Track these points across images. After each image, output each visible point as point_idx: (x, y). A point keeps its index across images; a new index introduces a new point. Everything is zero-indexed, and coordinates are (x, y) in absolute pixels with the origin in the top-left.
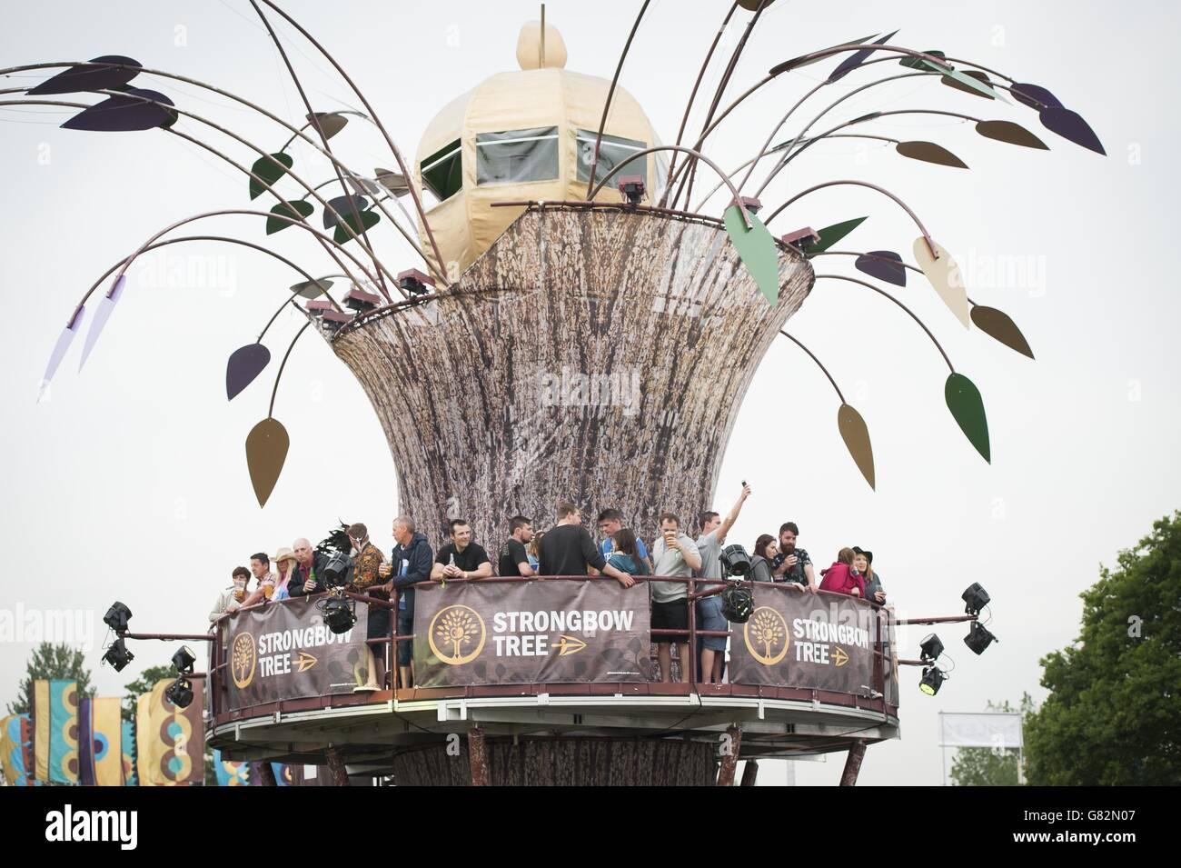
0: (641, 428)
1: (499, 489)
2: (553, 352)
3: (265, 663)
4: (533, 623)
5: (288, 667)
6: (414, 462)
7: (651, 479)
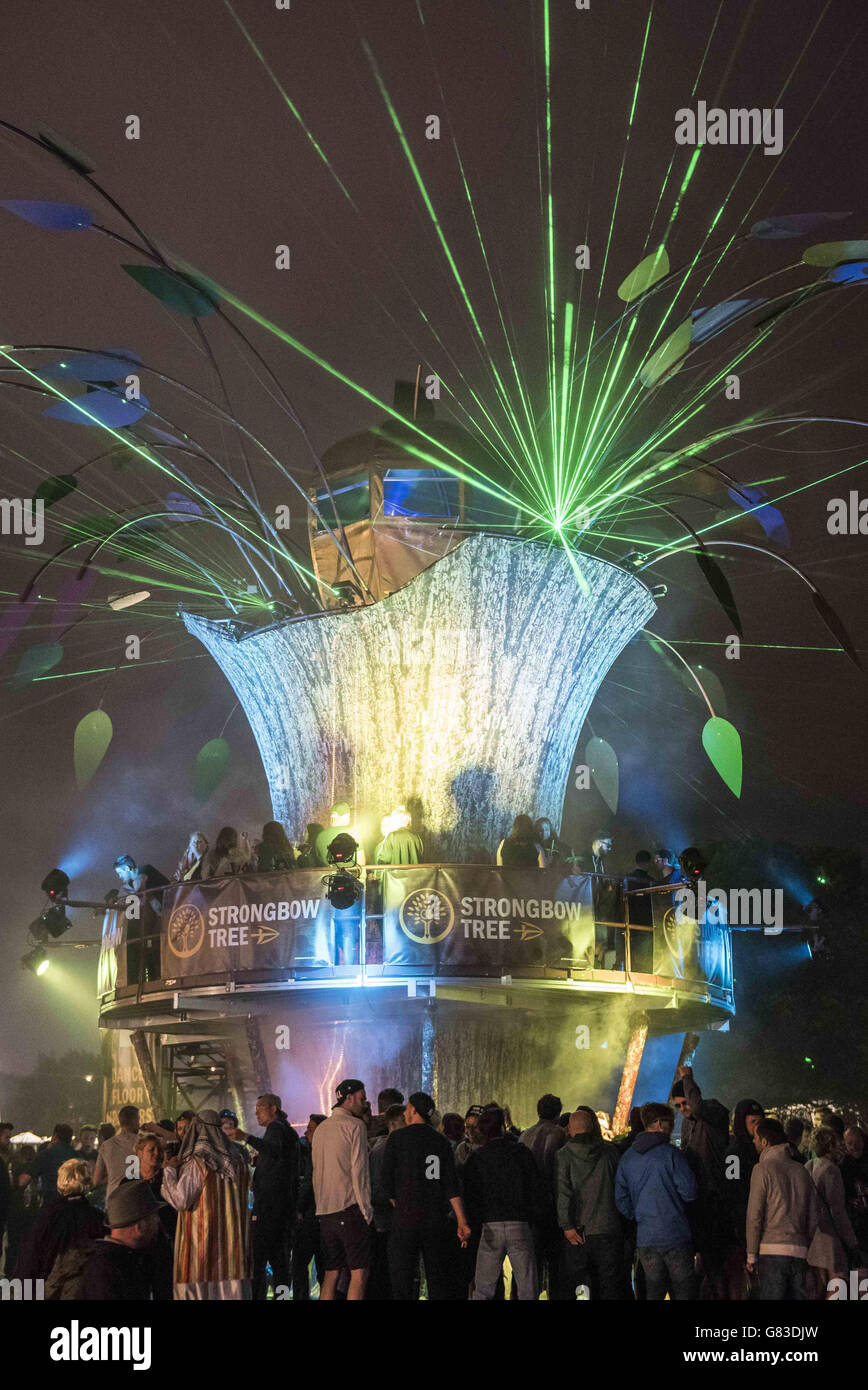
3: (215, 934)
5: (245, 940)
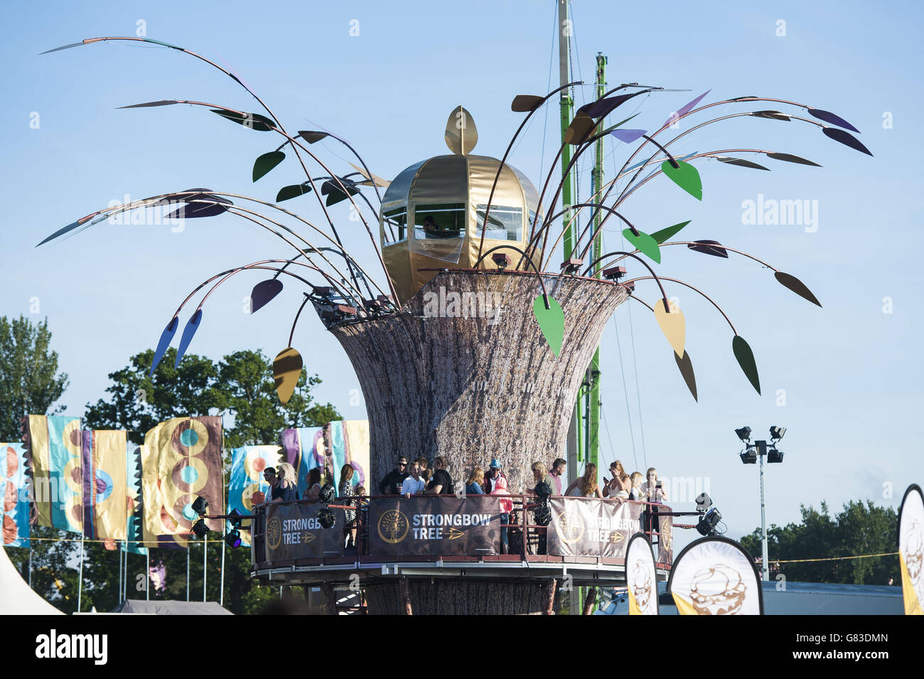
0: (511, 394)
1: (425, 431)
2: (457, 352)
3: (286, 536)
4: (435, 521)
5: (300, 540)
6: (377, 406)
7: (517, 424)
